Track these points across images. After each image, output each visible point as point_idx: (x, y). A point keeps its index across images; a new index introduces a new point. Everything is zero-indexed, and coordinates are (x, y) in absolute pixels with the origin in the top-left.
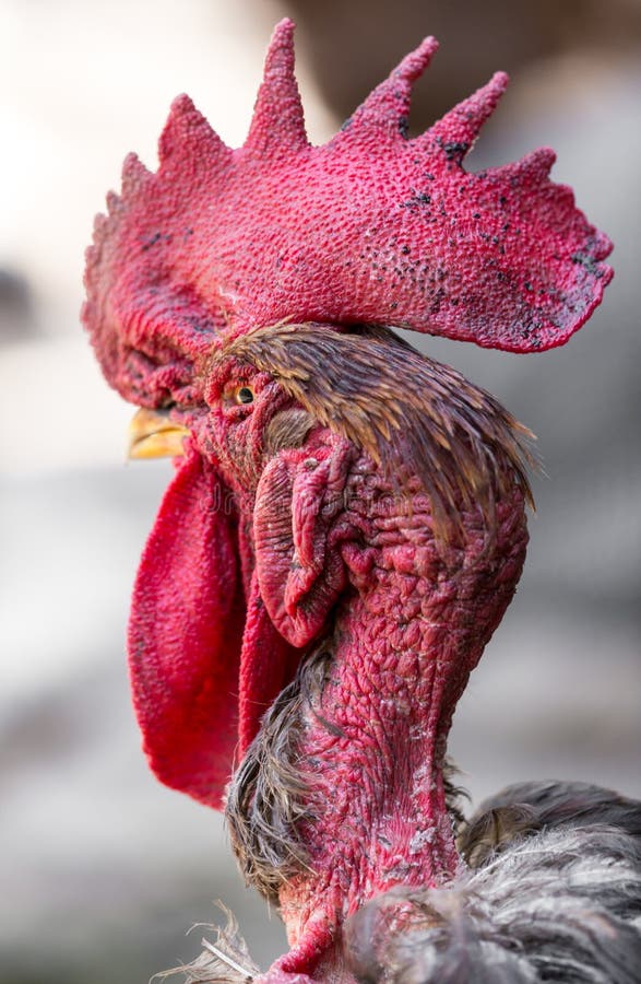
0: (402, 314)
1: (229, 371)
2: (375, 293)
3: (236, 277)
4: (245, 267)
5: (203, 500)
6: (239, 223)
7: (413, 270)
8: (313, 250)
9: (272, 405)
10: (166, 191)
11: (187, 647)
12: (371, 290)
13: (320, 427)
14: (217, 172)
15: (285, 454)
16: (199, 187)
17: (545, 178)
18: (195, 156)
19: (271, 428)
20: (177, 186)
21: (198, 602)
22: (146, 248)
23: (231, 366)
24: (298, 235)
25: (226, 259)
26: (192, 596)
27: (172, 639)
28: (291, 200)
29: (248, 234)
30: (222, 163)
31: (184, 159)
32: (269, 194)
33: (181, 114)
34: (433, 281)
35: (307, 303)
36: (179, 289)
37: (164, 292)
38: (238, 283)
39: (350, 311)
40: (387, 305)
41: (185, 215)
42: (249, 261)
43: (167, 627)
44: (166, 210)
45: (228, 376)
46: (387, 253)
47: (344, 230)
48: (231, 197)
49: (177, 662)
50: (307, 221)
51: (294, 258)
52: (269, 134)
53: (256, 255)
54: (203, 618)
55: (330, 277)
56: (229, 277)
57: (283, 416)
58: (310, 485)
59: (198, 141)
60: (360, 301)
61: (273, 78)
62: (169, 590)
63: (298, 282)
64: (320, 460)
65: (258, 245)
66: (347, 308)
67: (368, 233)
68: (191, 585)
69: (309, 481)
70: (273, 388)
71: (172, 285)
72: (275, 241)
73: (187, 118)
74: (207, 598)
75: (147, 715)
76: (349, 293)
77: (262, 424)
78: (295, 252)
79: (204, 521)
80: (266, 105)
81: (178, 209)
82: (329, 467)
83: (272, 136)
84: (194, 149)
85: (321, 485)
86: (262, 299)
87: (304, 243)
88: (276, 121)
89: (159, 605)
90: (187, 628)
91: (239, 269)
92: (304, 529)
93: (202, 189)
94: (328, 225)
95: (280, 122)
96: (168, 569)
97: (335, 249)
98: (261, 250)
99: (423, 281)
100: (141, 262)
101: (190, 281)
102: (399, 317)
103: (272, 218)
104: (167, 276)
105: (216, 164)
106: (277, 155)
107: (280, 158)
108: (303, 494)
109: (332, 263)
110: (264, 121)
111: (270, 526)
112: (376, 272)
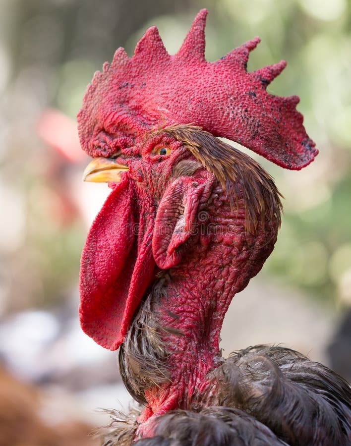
0: (239, 135)
1: (161, 139)
2: (230, 123)
3: (167, 103)
4: (173, 100)
5: (125, 201)
6: (171, 83)
7: (248, 119)
8: (207, 99)
9: (180, 156)
10: (135, 66)
11: (109, 265)
12: (229, 121)
13: (203, 169)
14: (162, 62)
15: (183, 178)
16: (152, 67)
17: (294, 107)
18: (154, 54)
19: (179, 166)
20: (141, 65)
21: (116, 245)
22: (120, 88)
23: (163, 137)
24: (200, 92)
25: (164, 95)
26: (114, 242)
27: (102, 260)
28: (198, 78)
29: (175, 88)
30: (165, 59)
31: (147, 54)
32: (187, 74)
33: (152, 34)
34: (255, 126)
35: (200, 120)
36: (133, 107)
37: (126, 107)
38: (168, 106)
39: (217, 129)
40: (234, 130)
41: (143, 78)
42: (175, 98)
43: (100, 255)
44: (133, 74)
45: (160, 141)
46: (238, 109)
47: (222, 95)
48: (168, 73)
49: (103, 271)
50: (205, 87)
51: (197, 100)
52: (190, 51)
53: (179, 96)
54: (117, 253)
55: (212, 112)
56: (164, 103)
57: (185, 162)
58: (196, 193)
59: (156, 47)
60: (223, 125)
61: (196, 30)
62: (103, 239)
63: (198, 110)
64: (200, 183)
65: (180, 93)
66: (215, 127)
67: (231, 98)
68: (114, 238)
69: (195, 191)
70: (183, 149)
71: (130, 105)
72: (189, 92)
73: (154, 37)
74: (121, 244)
75: (85, 293)
76: (219, 121)
77: (174, 164)
78: (198, 98)
79: (125, 210)
80: (191, 40)
81: (139, 75)
82: (204, 187)
83: (191, 53)
84: (154, 51)
85: (200, 194)
86: (180, 113)
87: (202, 96)
88: (194, 47)
89: (98, 245)
90: (110, 256)
91: (169, 101)
92: (192, 213)
93: (153, 68)
94: (215, 91)
95: (196, 48)
96: (105, 229)
97: (217, 101)
98: (182, 95)
99: (251, 125)
100: (117, 93)
101: (140, 104)
102: (237, 136)
103: (188, 84)
104: (128, 102)
105: (163, 59)
106: (192, 60)
107: (193, 62)
108: (193, 197)
109: (214, 106)
110: (189, 46)
111: (166, 211)
112: (232, 115)
